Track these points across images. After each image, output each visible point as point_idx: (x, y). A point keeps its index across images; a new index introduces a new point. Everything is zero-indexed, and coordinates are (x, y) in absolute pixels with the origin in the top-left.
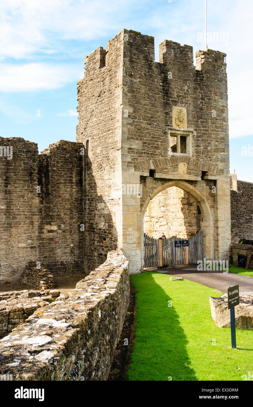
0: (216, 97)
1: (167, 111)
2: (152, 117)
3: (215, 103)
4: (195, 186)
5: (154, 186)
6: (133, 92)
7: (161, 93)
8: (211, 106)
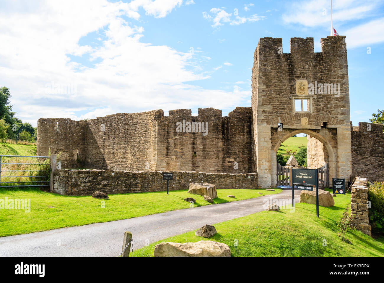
0: (336, 69)
1: (292, 84)
2: (280, 90)
3: (334, 73)
4: (318, 133)
5: (283, 133)
6: (267, 75)
7: (287, 73)
8: (330, 76)
